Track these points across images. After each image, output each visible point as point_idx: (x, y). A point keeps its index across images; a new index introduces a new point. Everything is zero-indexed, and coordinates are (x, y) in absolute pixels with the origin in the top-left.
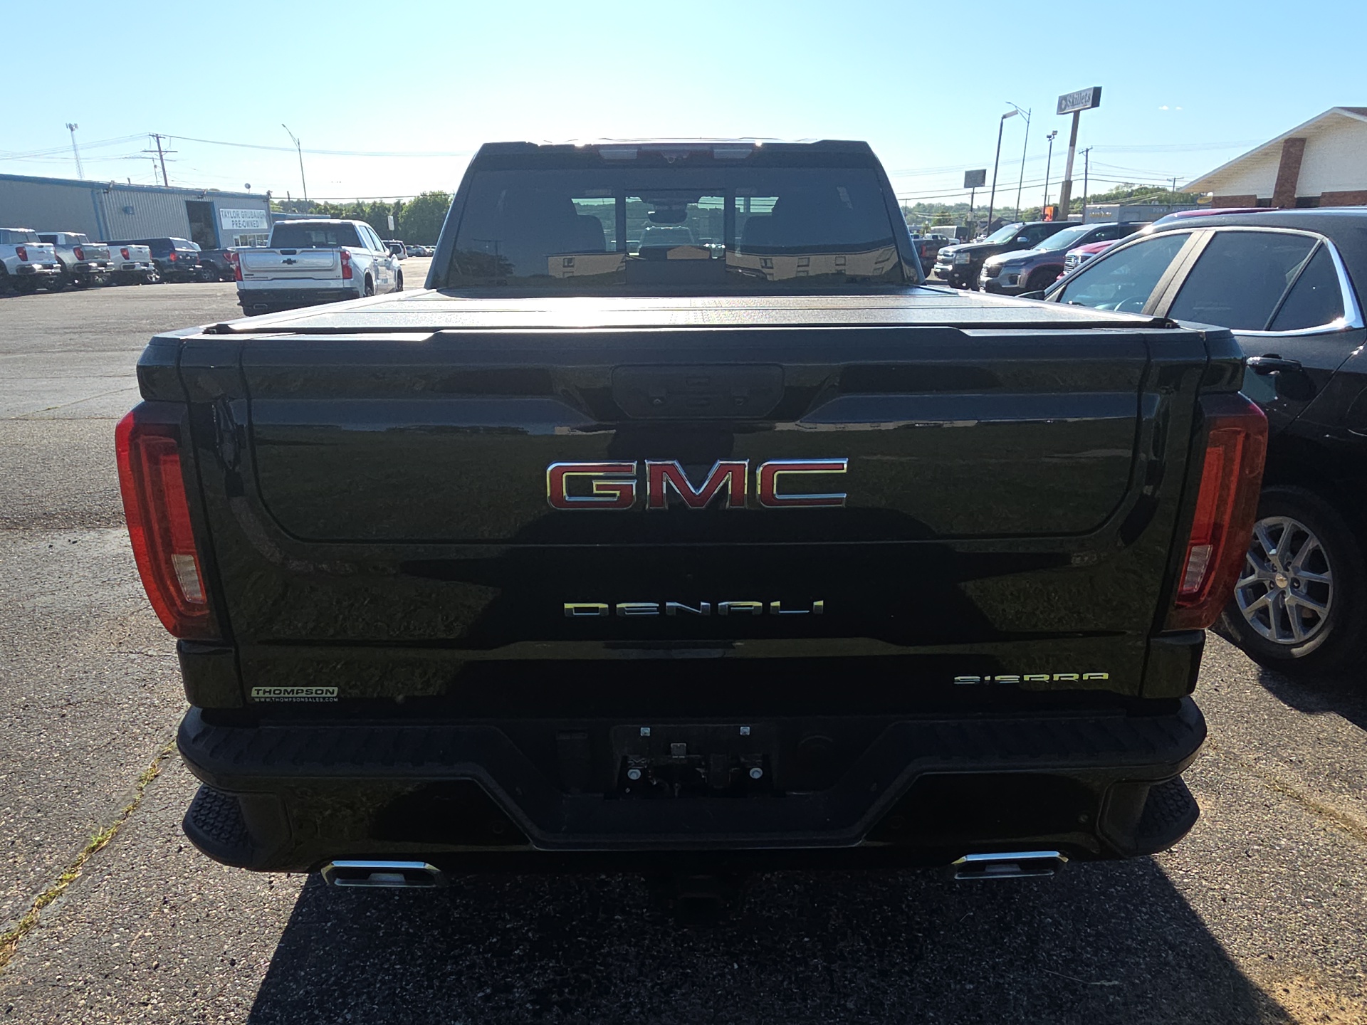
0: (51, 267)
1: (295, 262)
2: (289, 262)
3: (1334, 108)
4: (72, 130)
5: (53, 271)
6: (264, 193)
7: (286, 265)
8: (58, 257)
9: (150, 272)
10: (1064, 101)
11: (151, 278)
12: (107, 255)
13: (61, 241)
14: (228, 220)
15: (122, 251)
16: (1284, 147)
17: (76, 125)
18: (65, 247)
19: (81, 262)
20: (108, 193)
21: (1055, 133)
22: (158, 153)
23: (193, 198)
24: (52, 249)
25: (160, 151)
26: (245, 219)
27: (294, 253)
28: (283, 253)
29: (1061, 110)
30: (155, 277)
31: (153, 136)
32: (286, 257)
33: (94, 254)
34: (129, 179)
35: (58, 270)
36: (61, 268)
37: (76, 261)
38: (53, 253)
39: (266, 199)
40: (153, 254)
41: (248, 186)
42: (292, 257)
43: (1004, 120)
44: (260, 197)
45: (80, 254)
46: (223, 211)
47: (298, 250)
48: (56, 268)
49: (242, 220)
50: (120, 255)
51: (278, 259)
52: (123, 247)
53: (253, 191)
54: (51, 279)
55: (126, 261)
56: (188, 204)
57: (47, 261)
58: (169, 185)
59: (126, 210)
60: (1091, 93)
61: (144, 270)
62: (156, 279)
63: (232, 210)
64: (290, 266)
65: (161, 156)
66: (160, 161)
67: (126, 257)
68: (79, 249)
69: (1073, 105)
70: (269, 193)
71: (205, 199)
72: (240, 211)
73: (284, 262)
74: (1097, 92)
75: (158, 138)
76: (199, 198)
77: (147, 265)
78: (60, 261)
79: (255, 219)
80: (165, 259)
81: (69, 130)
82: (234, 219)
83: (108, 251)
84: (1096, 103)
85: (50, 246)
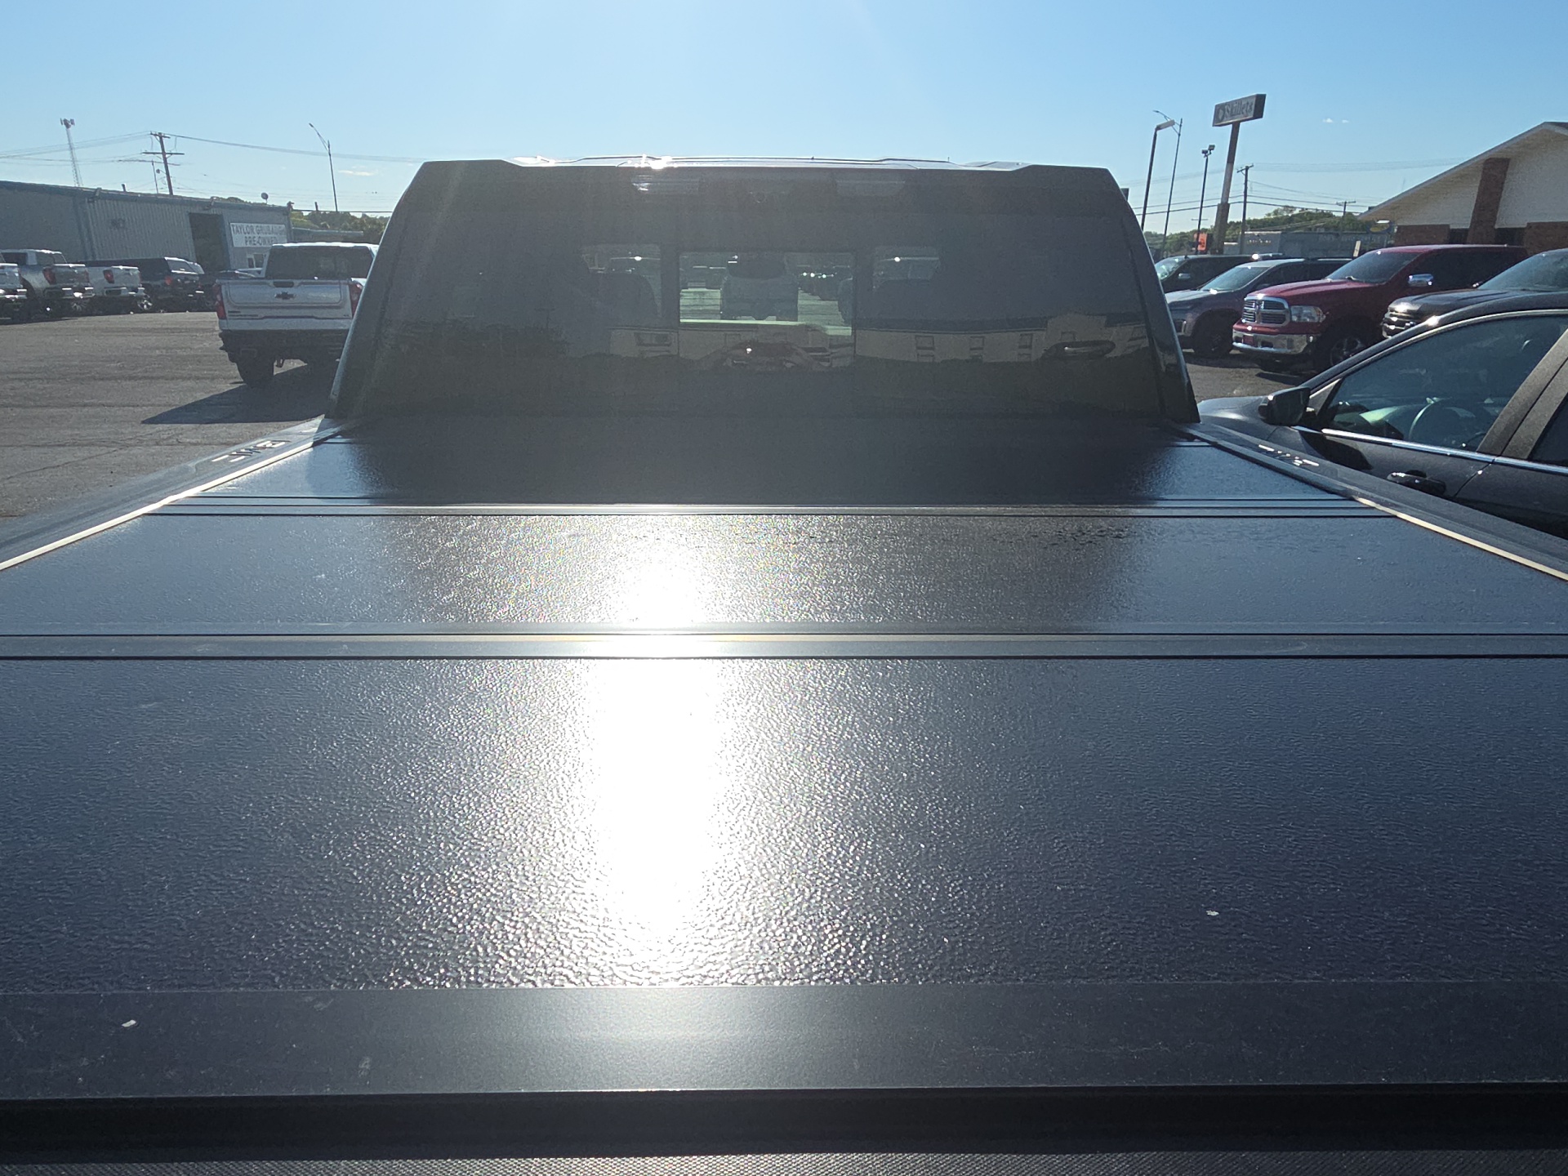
0: (15, 293)
1: (291, 296)
2: (285, 296)
3: (1545, 123)
4: (68, 126)
5: (17, 296)
6: (285, 204)
7: (280, 300)
8: (24, 280)
9: (141, 298)
10: (1221, 111)
11: (142, 306)
12: (85, 278)
13: (32, 261)
14: (240, 237)
15: (105, 272)
16: (1484, 169)
17: (72, 122)
18: (33, 269)
19: (53, 286)
20: (93, 202)
21: (1212, 148)
22: (161, 156)
23: (197, 210)
24: (16, 270)
25: (164, 153)
26: (262, 235)
27: (291, 285)
28: (277, 285)
29: (1218, 121)
30: (147, 304)
31: (155, 135)
32: (280, 291)
33: (70, 276)
34: (123, 186)
35: (24, 296)
36: (27, 294)
37: (46, 284)
38: (17, 275)
39: (287, 210)
40: (143, 277)
41: (265, 196)
42: (288, 291)
43: (1158, 132)
44: (280, 209)
45: (52, 276)
46: (234, 226)
47: (296, 282)
48: (21, 293)
49: (256, 235)
50: (103, 277)
51: (270, 293)
52: (106, 269)
53: (270, 202)
54: (14, 307)
55: (111, 285)
56: (192, 216)
57: (9, 285)
58: (174, 194)
59: (115, 223)
60: (1254, 100)
61: (132, 296)
62: (148, 306)
63: (245, 225)
64: (285, 301)
65: (165, 159)
66: (163, 165)
67: (111, 281)
68: (50, 270)
69: (1232, 116)
70: (290, 204)
71: (213, 211)
72: (254, 225)
73: (279, 296)
74: (1260, 100)
75: (161, 138)
76: (205, 210)
77: (136, 290)
78: (26, 284)
79: (273, 235)
80: (159, 283)
81: (64, 126)
82: (247, 235)
83: (87, 274)
84: (1258, 113)
85: (14, 267)
